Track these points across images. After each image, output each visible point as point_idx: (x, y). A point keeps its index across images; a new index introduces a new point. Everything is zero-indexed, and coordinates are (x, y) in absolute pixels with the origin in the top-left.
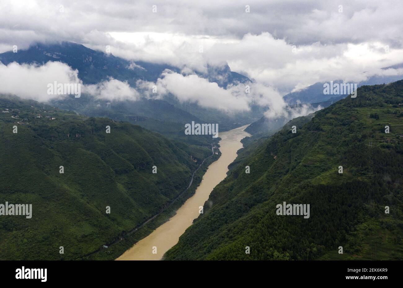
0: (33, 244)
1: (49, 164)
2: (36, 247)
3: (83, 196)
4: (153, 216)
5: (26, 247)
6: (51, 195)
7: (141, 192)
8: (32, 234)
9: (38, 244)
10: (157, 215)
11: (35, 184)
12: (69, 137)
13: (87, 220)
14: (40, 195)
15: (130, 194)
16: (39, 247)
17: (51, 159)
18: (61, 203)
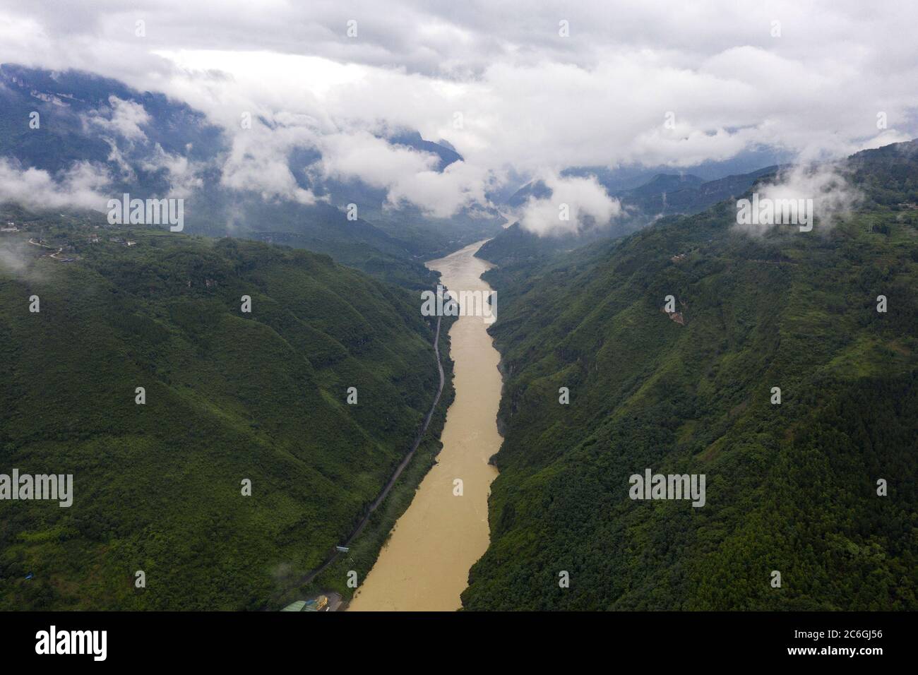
0: (173, 570)
1: (162, 356)
2: (182, 576)
3: (257, 428)
4: (404, 457)
5: (156, 581)
6: (186, 434)
7: (371, 405)
8: (162, 541)
9: (185, 566)
10: (411, 454)
11: (141, 412)
12: (191, 286)
13: (283, 488)
14: (158, 436)
15: (350, 411)
16: (188, 576)
17: (164, 343)
18: (214, 453)
